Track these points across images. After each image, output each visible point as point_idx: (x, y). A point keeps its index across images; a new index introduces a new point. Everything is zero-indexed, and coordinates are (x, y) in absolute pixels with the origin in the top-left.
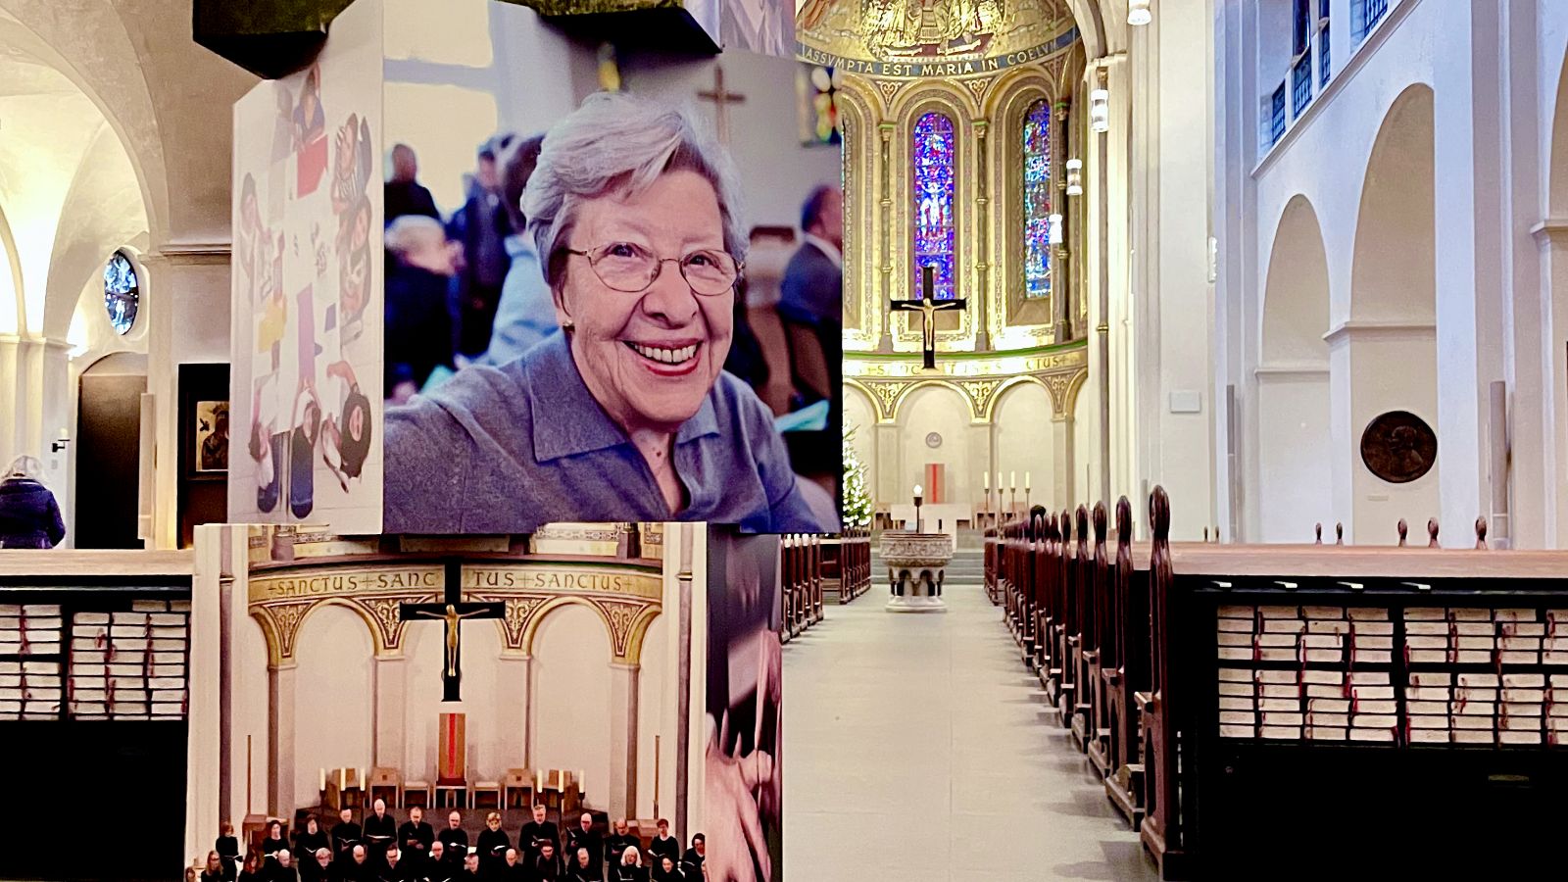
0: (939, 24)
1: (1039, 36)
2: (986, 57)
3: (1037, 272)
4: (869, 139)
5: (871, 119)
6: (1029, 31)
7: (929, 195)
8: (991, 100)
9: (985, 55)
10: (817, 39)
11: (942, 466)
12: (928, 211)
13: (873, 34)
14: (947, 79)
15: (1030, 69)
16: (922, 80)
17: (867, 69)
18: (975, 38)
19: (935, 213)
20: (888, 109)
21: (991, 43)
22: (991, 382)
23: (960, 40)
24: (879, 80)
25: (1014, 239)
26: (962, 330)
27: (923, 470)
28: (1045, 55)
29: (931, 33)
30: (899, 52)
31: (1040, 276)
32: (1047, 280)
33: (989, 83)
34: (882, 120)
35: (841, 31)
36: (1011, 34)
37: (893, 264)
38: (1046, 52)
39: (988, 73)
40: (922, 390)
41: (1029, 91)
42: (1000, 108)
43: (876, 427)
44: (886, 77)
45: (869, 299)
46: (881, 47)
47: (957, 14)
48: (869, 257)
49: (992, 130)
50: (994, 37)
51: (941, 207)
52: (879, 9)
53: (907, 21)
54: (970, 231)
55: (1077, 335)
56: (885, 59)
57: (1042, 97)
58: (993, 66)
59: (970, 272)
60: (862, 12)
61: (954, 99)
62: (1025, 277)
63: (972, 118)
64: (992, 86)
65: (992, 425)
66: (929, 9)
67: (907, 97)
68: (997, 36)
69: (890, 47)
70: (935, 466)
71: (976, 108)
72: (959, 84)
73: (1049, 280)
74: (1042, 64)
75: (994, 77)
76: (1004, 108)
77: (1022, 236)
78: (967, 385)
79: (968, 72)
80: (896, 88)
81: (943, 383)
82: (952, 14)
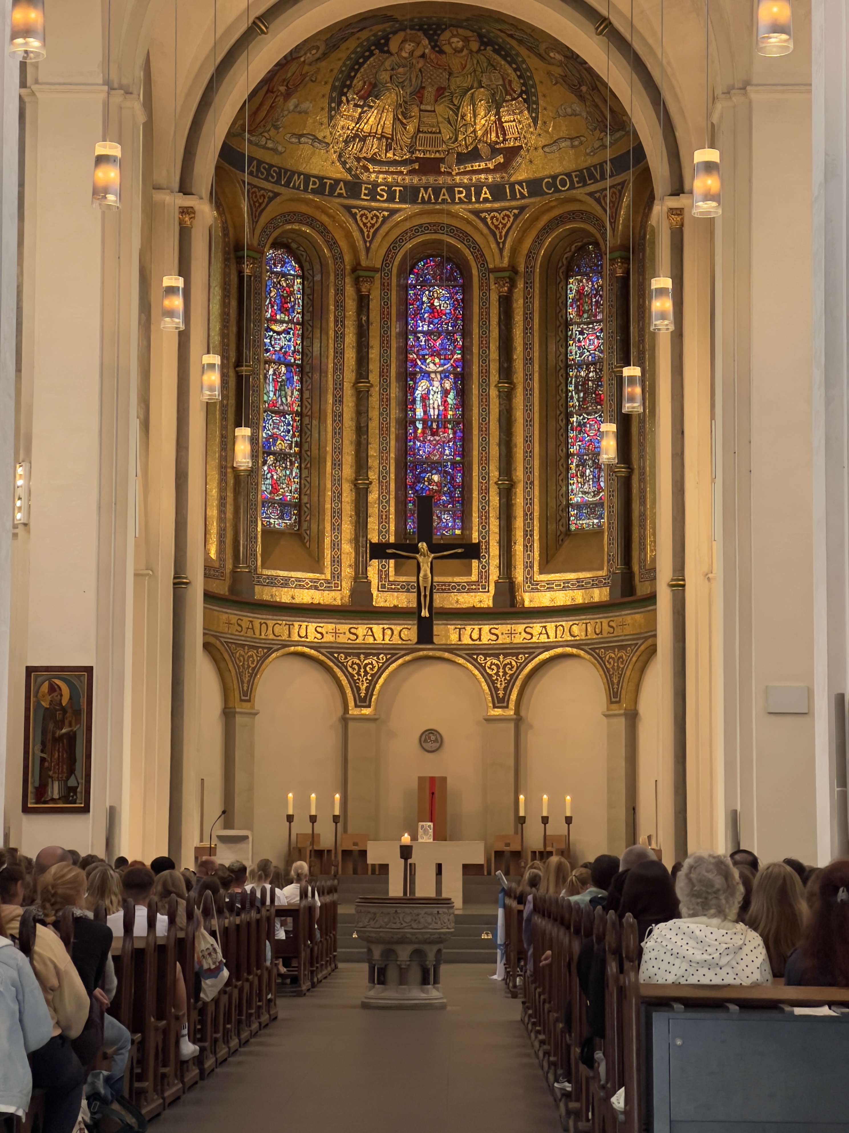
0: (443, 130)
1: (588, 154)
2: (512, 179)
3: (585, 493)
4: (340, 291)
5: (343, 262)
6: (573, 147)
7: (427, 375)
8: (519, 241)
9: (510, 176)
10: (265, 147)
11: (444, 779)
12: (425, 398)
13: (346, 142)
14: (456, 208)
15: (574, 200)
16: (417, 208)
17: (338, 191)
18: (494, 151)
19: (435, 400)
20: (368, 250)
21: (519, 159)
22: (517, 655)
23: (474, 155)
24: (354, 207)
25: (552, 445)
26: (474, 577)
27: (415, 784)
28: (596, 181)
29: (432, 142)
30: (384, 169)
31: (589, 498)
32: (600, 504)
33: (516, 216)
34: (359, 264)
35: (302, 135)
36: (546, 149)
37: (373, 476)
38: (598, 178)
39: (514, 203)
40: (412, 667)
41: (573, 231)
42: (531, 255)
43: (345, 720)
44: (366, 203)
45: (337, 528)
46: (358, 159)
47: (469, 117)
48: (338, 464)
49: (520, 285)
50: (522, 152)
51: (445, 393)
52: (356, 105)
53: (398, 122)
54: (488, 429)
55: (642, 589)
56: (364, 177)
57: (592, 240)
58: (521, 193)
59: (488, 489)
60: (331, 109)
61: (464, 236)
62: (568, 500)
63: (491, 266)
64: (520, 222)
65: (518, 720)
66: (429, 108)
67: (397, 232)
68: (528, 150)
69: (373, 160)
70: (432, 779)
71: (496, 251)
72: (472, 217)
73: (602, 505)
74: (591, 194)
75: (522, 209)
76: (538, 254)
77: (562, 439)
78: (481, 659)
79: (486, 200)
80: (381, 219)
81: (446, 655)
82: (463, 117)
